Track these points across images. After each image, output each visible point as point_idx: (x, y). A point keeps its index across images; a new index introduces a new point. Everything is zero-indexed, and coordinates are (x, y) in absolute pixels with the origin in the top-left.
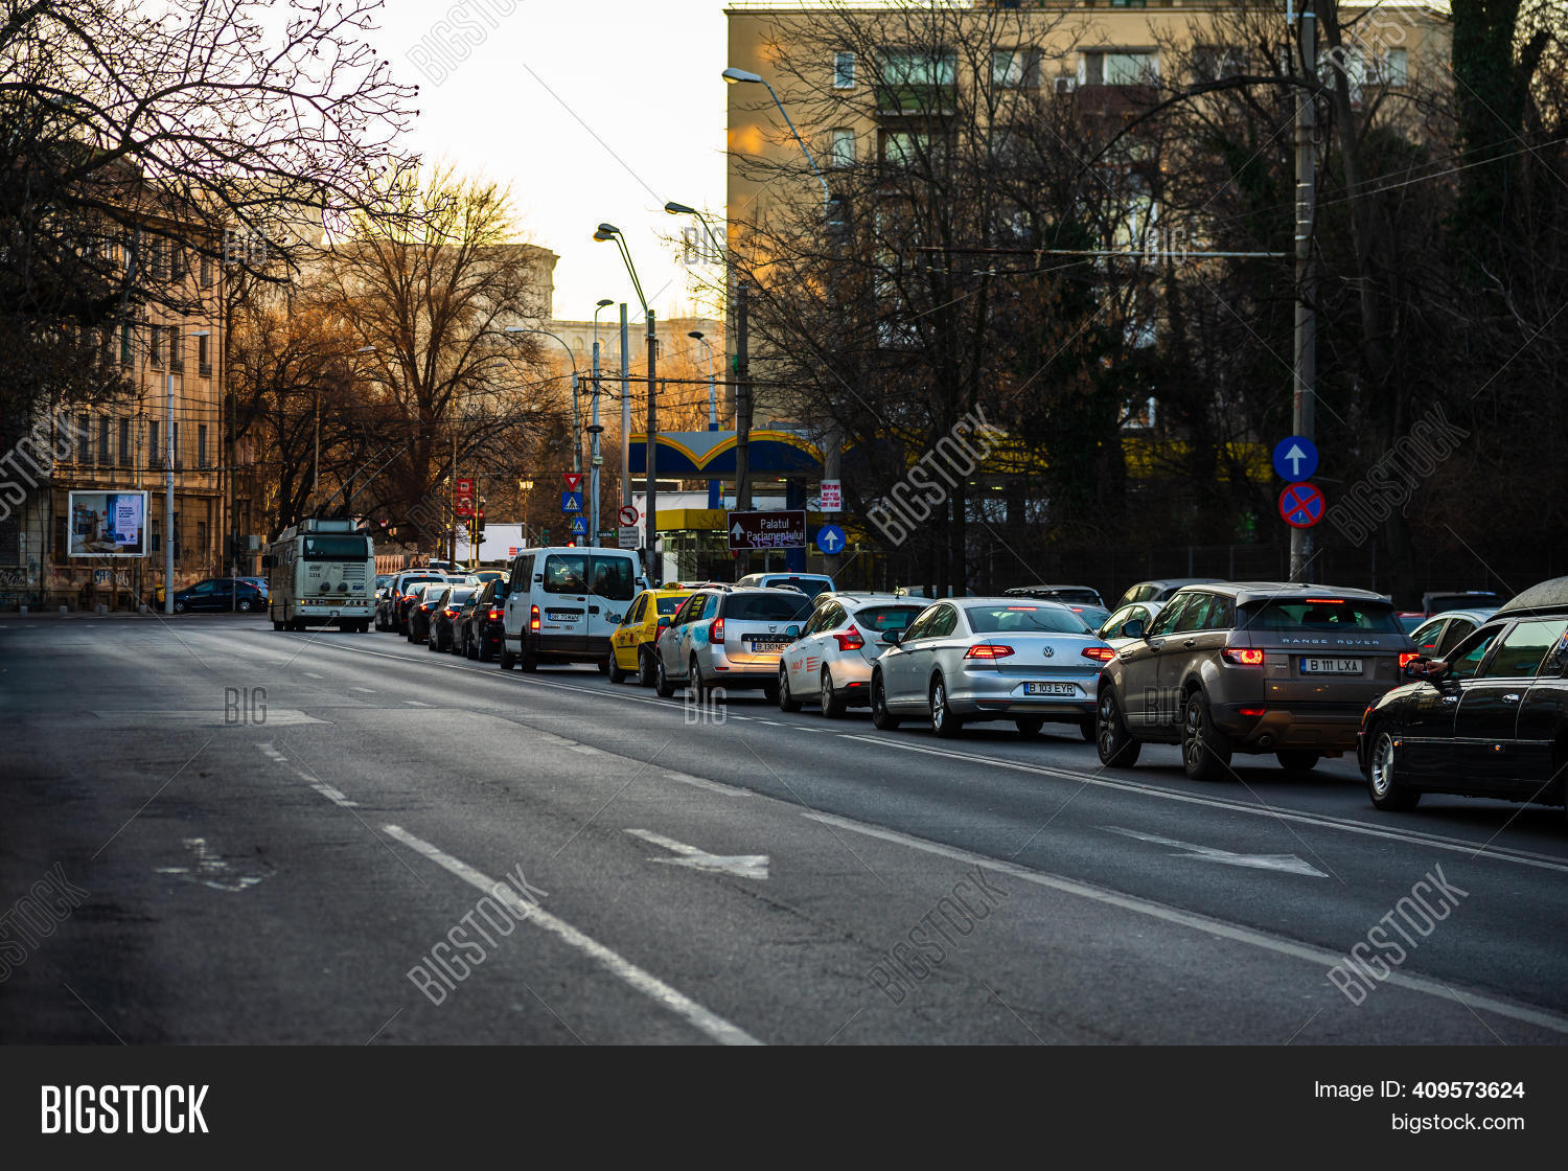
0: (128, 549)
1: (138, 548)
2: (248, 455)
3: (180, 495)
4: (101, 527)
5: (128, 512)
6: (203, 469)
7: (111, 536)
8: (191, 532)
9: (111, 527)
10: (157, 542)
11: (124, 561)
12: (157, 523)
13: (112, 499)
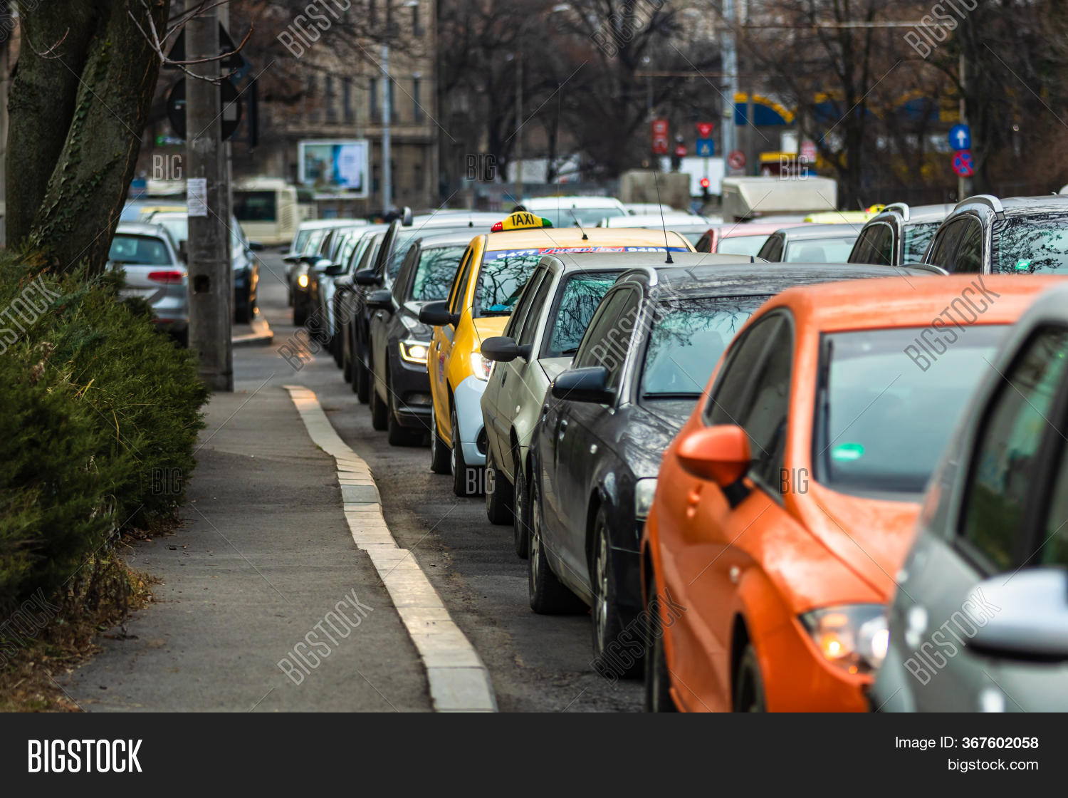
0: (352, 190)
1: (358, 190)
2: (461, 103)
3: (396, 143)
4: (328, 173)
5: (350, 159)
6: (418, 119)
7: (336, 180)
8: (407, 174)
9: (336, 172)
10: (376, 185)
11: (349, 201)
12: (375, 167)
13: (336, 149)
